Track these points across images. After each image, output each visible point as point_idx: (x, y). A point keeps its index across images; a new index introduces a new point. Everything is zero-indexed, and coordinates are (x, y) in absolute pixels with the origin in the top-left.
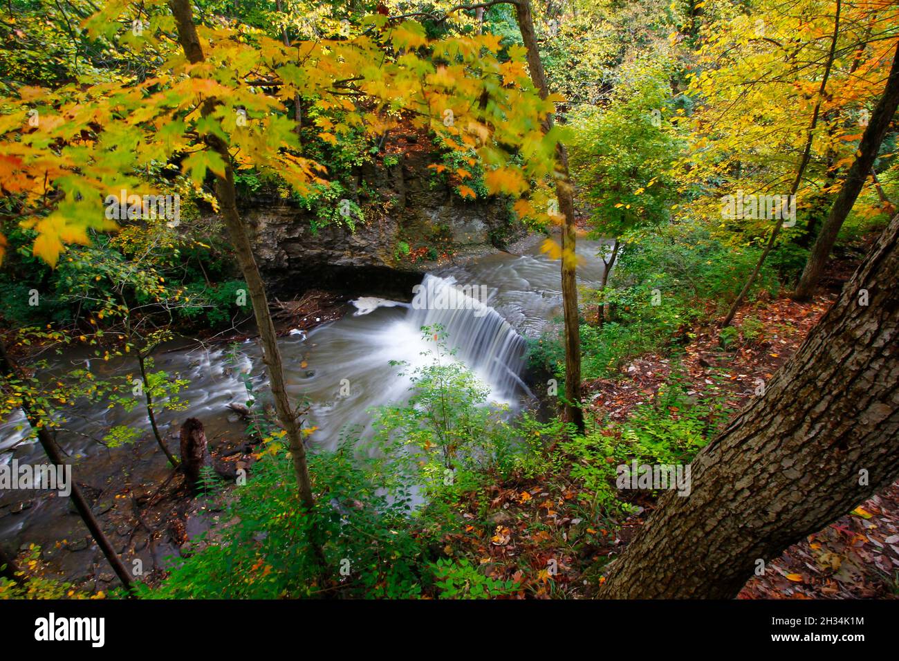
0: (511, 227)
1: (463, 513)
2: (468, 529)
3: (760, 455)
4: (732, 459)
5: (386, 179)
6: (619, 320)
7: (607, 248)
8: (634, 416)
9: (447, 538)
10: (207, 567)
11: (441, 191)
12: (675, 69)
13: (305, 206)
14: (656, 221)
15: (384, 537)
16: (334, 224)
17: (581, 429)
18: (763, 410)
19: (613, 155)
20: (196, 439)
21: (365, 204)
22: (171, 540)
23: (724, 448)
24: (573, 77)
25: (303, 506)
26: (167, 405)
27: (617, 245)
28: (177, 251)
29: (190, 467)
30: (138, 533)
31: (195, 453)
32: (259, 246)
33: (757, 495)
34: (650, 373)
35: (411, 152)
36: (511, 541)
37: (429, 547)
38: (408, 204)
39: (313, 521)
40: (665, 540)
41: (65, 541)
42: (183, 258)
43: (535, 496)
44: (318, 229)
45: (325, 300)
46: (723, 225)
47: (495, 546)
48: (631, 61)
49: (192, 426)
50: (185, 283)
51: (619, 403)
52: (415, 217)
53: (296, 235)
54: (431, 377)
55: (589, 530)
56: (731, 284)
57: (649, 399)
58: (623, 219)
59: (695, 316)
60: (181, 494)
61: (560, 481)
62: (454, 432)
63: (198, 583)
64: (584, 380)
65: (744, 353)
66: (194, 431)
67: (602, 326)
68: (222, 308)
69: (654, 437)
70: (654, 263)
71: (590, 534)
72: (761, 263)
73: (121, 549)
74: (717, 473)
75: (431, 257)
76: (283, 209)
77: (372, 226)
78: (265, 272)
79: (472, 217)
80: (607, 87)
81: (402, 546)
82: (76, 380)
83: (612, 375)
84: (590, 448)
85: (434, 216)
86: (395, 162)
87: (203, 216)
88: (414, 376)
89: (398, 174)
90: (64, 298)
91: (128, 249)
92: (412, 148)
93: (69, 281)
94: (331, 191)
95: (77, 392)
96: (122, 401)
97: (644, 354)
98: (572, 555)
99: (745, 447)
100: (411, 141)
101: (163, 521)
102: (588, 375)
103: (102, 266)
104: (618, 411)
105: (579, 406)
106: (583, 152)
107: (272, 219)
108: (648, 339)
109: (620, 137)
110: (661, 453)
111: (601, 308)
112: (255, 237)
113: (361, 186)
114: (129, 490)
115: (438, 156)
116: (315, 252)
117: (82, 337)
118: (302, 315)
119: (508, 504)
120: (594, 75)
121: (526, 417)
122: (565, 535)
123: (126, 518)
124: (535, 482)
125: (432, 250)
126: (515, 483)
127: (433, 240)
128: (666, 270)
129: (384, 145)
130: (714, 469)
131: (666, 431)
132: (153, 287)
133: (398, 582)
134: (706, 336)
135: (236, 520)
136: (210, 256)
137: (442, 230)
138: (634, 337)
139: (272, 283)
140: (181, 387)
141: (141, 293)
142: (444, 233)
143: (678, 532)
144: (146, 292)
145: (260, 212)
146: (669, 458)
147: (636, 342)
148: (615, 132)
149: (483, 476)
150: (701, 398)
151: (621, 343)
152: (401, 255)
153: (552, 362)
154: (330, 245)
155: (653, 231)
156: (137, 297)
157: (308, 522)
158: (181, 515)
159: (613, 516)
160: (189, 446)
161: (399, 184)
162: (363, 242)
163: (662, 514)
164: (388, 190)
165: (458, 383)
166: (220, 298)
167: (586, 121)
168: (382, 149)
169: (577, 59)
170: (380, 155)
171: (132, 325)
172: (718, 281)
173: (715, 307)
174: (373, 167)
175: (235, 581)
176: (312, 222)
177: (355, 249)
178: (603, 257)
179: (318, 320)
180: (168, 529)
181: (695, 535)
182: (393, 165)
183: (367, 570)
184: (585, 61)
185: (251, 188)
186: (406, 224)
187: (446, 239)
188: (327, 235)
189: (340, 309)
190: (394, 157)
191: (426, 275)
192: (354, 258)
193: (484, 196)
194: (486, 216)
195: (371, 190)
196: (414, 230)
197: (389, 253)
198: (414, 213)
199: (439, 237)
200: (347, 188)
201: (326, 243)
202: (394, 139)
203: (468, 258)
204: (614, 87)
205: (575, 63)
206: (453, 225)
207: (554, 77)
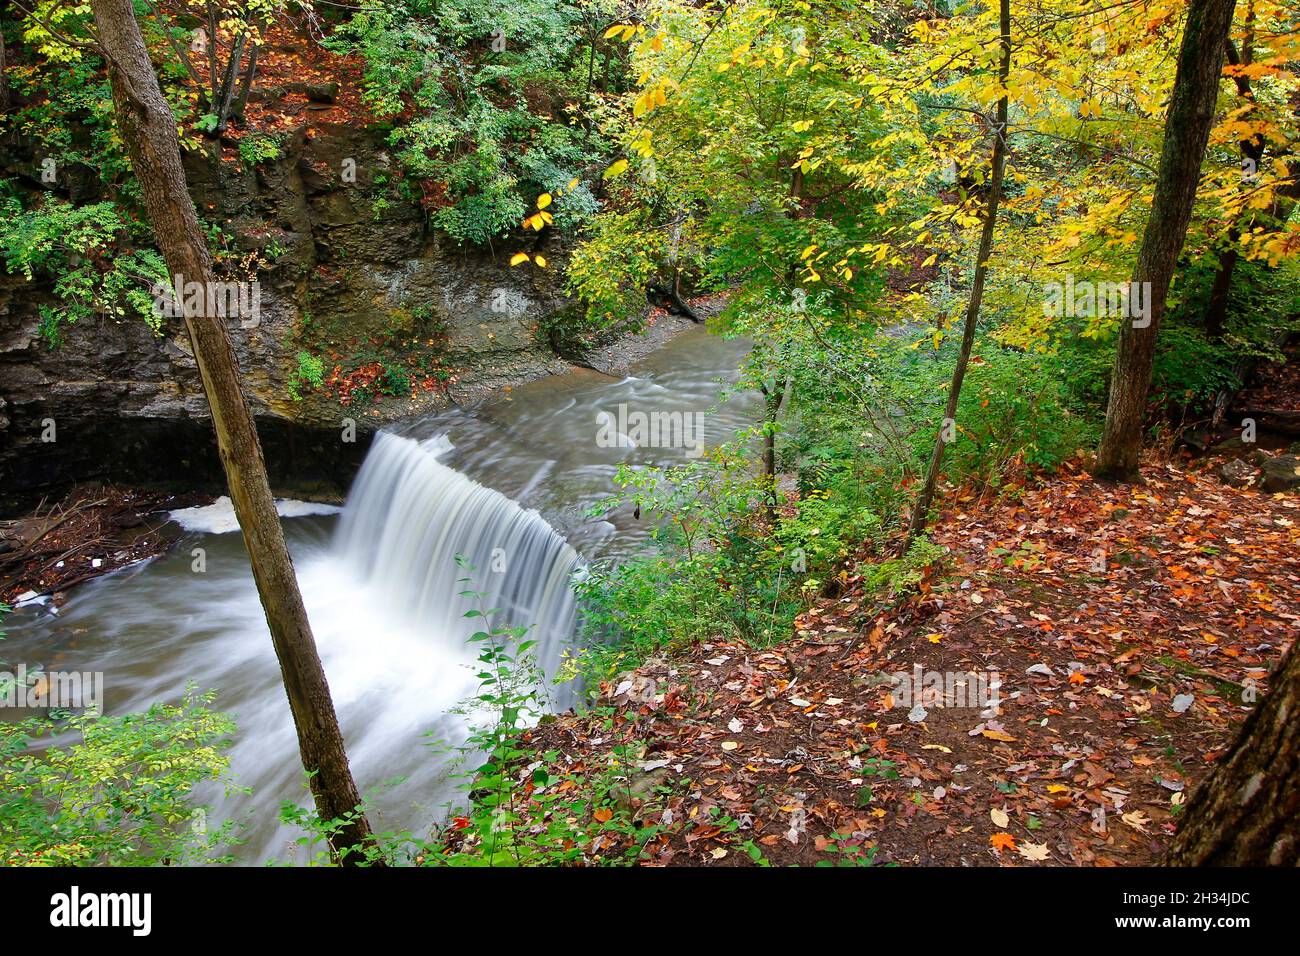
5: (253, 194)
11: (405, 223)
38: (323, 256)
52: (344, 290)
53: (22, 345)
75: (390, 388)
79: (490, 283)
85: (395, 284)
86: (275, 152)
89: (286, 183)
92: (322, 117)
100: (321, 99)
116: (80, 385)
118: (52, 555)
125: (394, 369)
127: (396, 344)
137: (416, 320)
142: (427, 326)
152: (306, 388)
154: (118, 367)
161: (291, 208)
164: (261, 223)
170: (228, 134)
174: (211, 165)
182: (268, 161)
186: (320, 306)
187: (431, 342)
188: (106, 341)
189: (162, 532)
190: (271, 138)
191: (379, 433)
192: (189, 399)
193: (504, 231)
194: (530, 281)
195: (210, 224)
196: (344, 321)
197: (279, 382)
198: (340, 278)
199: (412, 336)
200: (142, 219)
201: (108, 362)
202: (273, 94)
203: (489, 387)
206: (448, 304)
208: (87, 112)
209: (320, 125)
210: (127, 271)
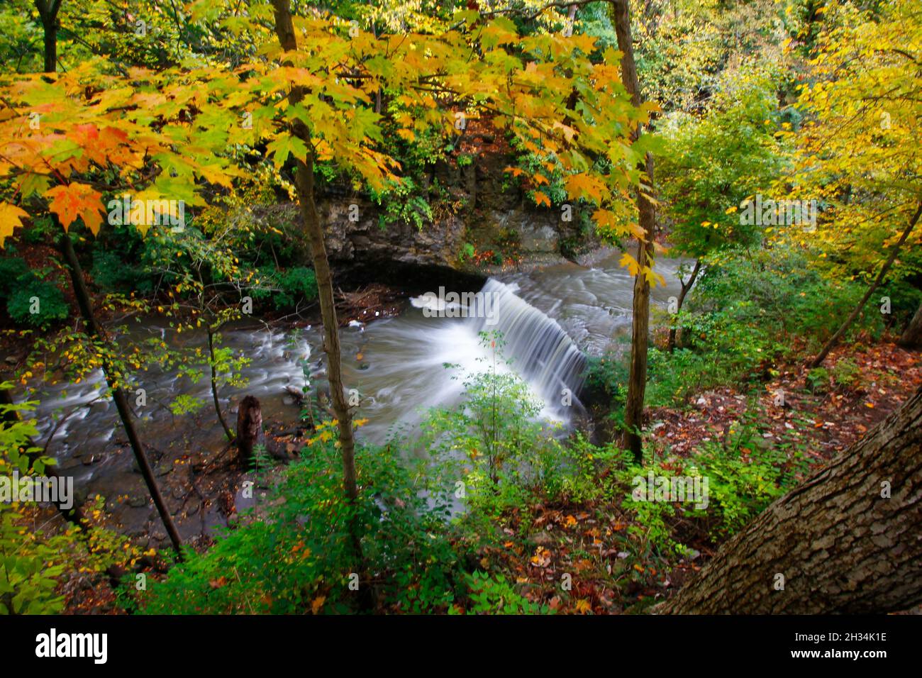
0: (582, 237)
1: (503, 528)
2: (507, 545)
3: (846, 515)
4: (811, 514)
5: (458, 178)
6: (692, 347)
7: (686, 268)
8: (698, 452)
9: (485, 550)
10: (251, 541)
11: (512, 195)
12: (785, 79)
13: (376, 200)
14: (746, 243)
15: (422, 540)
16: (402, 220)
17: (639, 459)
18: (855, 466)
19: (704, 168)
20: (252, 416)
21: (434, 203)
22: (220, 509)
23: (804, 501)
24: (667, 82)
25: (347, 496)
26: (229, 380)
27: (698, 266)
28: (252, 234)
29: (244, 442)
30: (191, 499)
31: (250, 429)
32: (328, 237)
33: (838, 558)
34: (721, 408)
35: (486, 152)
36: (551, 564)
37: (465, 556)
38: (478, 205)
39: (354, 513)
40: (722, 592)
41: (126, 497)
42: (257, 241)
43: (581, 522)
44: (387, 224)
45: (386, 295)
46: (824, 255)
47: (533, 567)
48: (735, 67)
49: (250, 403)
50: (257, 266)
51: (683, 436)
52: (484, 220)
53: (365, 228)
54: (485, 385)
55: (636, 566)
56: (826, 321)
57: (718, 436)
58: (708, 238)
59: (780, 352)
60: (233, 467)
61: (610, 510)
62: (502, 444)
63: (240, 555)
64: (647, 406)
65: (833, 399)
66: (251, 409)
67: (672, 352)
68: (288, 293)
69: (720, 478)
70: (739, 290)
71: (638, 571)
72: (865, 301)
73: (174, 511)
74: (792, 527)
75: (496, 262)
76: (354, 201)
77: (439, 224)
79: (542, 223)
80: (704, 94)
81: (439, 551)
82: (151, 347)
83: (678, 405)
85: (503, 219)
86: (469, 161)
87: (279, 201)
88: (467, 381)
89: (471, 175)
90: (148, 269)
91: (208, 229)
92: (488, 148)
93: (154, 254)
94: (403, 187)
95: (151, 359)
96: (190, 372)
97: (716, 386)
98: (615, 589)
99: (828, 504)
100: (488, 141)
101: (215, 491)
102: (651, 402)
103: (184, 243)
104: (681, 444)
105: (639, 433)
106: (671, 163)
107: (343, 209)
108: (724, 372)
109: (713, 149)
110: (726, 497)
111: (673, 332)
112: (325, 227)
113: (433, 183)
114: (187, 457)
115: (513, 158)
116: (381, 246)
117: (160, 308)
118: (362, 308)
119: (551, 526)
120: (691, 80)
121: (580, 438)
122: (609, 567)
123: (182, 483)
124: (583, 506)
125: (498, 254)
126: (561, 504)
127: (500, 244)
128: (752, 298)
129: (459, 144)
130: (789, 523)
131: (734, 473)
132: (227, 267)
133: (431, 587)
134: (791, 376)
135: (282, 500)
136: (282, 242)
137: (509, 235)
138: (708, 367)
139: (338, 274)
140: (244, 364)
141: (216, 272)
142: (512, 238)
143: (738, 585)
144: (220, 271)
145: (332, 202)
146: (735, 503)
147: (709, 373)
148: (709, 144)
149: (528, 493)
150: (779, 443)
151: (692, 372)
152: (466, 256)
153: (613, 384)
154: (396, 241)
155: (741, 254)
156: (212, 275)
157: (350, 513)
158: (231, 487)
159: (664, 556)
160: (246, 423)
161: (471, 185)
162: (429, 241)
163: (723, 562)
164: (459, 190)
165: (511, 394)
166: (288, 282)
168: (457, 148)
169: (673, 63)
170: (454, 153)
171: (206, 301)
172: (812, 316)
173: (805, 344)
174: (446, 165)
175: (276, 559)
176: (381, 216)
177: (421, 247)
178: (681, 278)
179: (377, 314)
180: (219, 499)
181: (758, 592)
182: (466, 165)
183: (401, 569)
184: (682, 65)
185: (326, 178)
186: (473, 226)
187: (513, 244)
188: (394, 230)
189: (401, 305)
190: (469, 156)
191: (489, 279)
192: (419, 256)
194: (557, 224)
195: (442, 188)
196: (481, 232)
197: (453, 253)
198: (483, 215)
199: (506, 241)
200: (419, 185)
201: (393, 238)
202: (470, 138)
203: (534, 266)
204: (714, 95)
205: (670, 68)
206: (522, 230)
207: (646, 81)
210: (413, 205)
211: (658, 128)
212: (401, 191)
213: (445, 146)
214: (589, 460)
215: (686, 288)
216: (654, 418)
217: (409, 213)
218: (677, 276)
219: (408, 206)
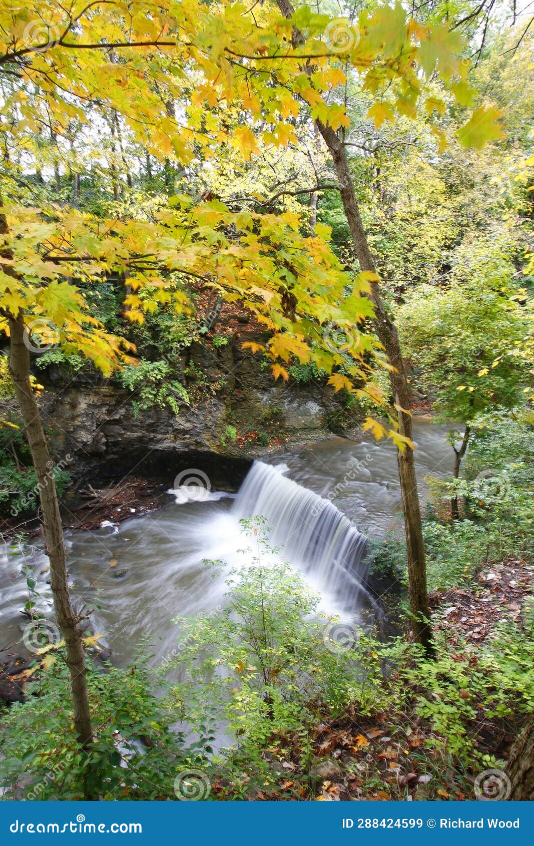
0: (349, 410)
1: (283, 761)
5: (215, 359)
6: (475, 518)
7: (456, 434)
13: (128, 387)
14: (509, 404)
16: (157, 406)
17: (430, 654)
19: (455, 336)
21: (191, 385)
24: (411, 259)
27: (468, 430)
32: (77, 428)
34: (513, 583)
38: (238, 385)
43: (373, 741)
44: (141, 410)
45: (142, 489)
48: (471, 243)
51: (478, 619)
52: (245, 399)
53: (117, 417)
58: (472, 402)
61: (404, 721)
62: (279, 651)
64: (432, 589)
75: (261, 442)
76: (104, 389)
77: (198, 408)
78: (79, 456)
79: (306, 399)
80: (447, 268)
83: (469, 584)
84: (443, 677)
85: (265, 398)
86: (225, 342)
89: (228, 355)
92: (243, 329)
94: (156, 372)
100: (243, 322)
102: (438, 583)
104: (477, 629)
105: (427, 621)
106: (424, 332)
107: (92, 399)
109: (462, 317)
111: (454, 502)
112: (73, 418)
113: (189, 366)
116: (136, 435)
118: (116, 505)
119: (339, 751)
120: (432, 257)
121: (361, 634)
124: (373, 721)
125: (263, 434)
126: (348, 722)
127: (264, 423)
128: (524, 460)
129: (214, 325)
137: (273, 413)
138: (492, 537)
142: (276, 416)
145: (81, 392)
147: (495, 544)
148: (457, 312)
152: (228, 440)
153: (399, 567)
154: (152, 428)
155: (506, 416)
159: (471, 772)
161: (229, 365)
162: (188, 425)
164: (217, 371)
165: (283, 589)
166: (29, 484)
167: (425, 302)
168: (212, 330)
169: (413, 242)
170: (210, 335)
174: (202, 347)
176: (134, 403)
177: (179, 433)
178: (453, 445)
179: (133, 510)
182: (223, 346)
184: (422, 244)
185: (73, 367)
186: (234, 406)
187: (278, 423)
188: (149, 417)
189: (159, 499)
190: (225, 337)
191: (256, 461)
192: (178, 442)
193: (319, 377)
194: (321, 398)
195: (198, 371)
196: (243, 412)
197: (215, 437)
198: (244, 395)
199: (270, 420)
200: (174, 368)
201: (148, 425)
202: (225, 320)
203: (303, 443)
204: (454, 268)
205: (412, 246)
206: (287, 407)
207: (391, 259)
208: (158, 325)
209: (242, 332)
210: (168, 389)
211: (407, 300)
212: (154, 376)
213: (198, 329)
214: (374, 660)
215: (459, 454)
216: (445, 601)
217: (165, 397)
218: (449, 444)
219: (163, 390)
